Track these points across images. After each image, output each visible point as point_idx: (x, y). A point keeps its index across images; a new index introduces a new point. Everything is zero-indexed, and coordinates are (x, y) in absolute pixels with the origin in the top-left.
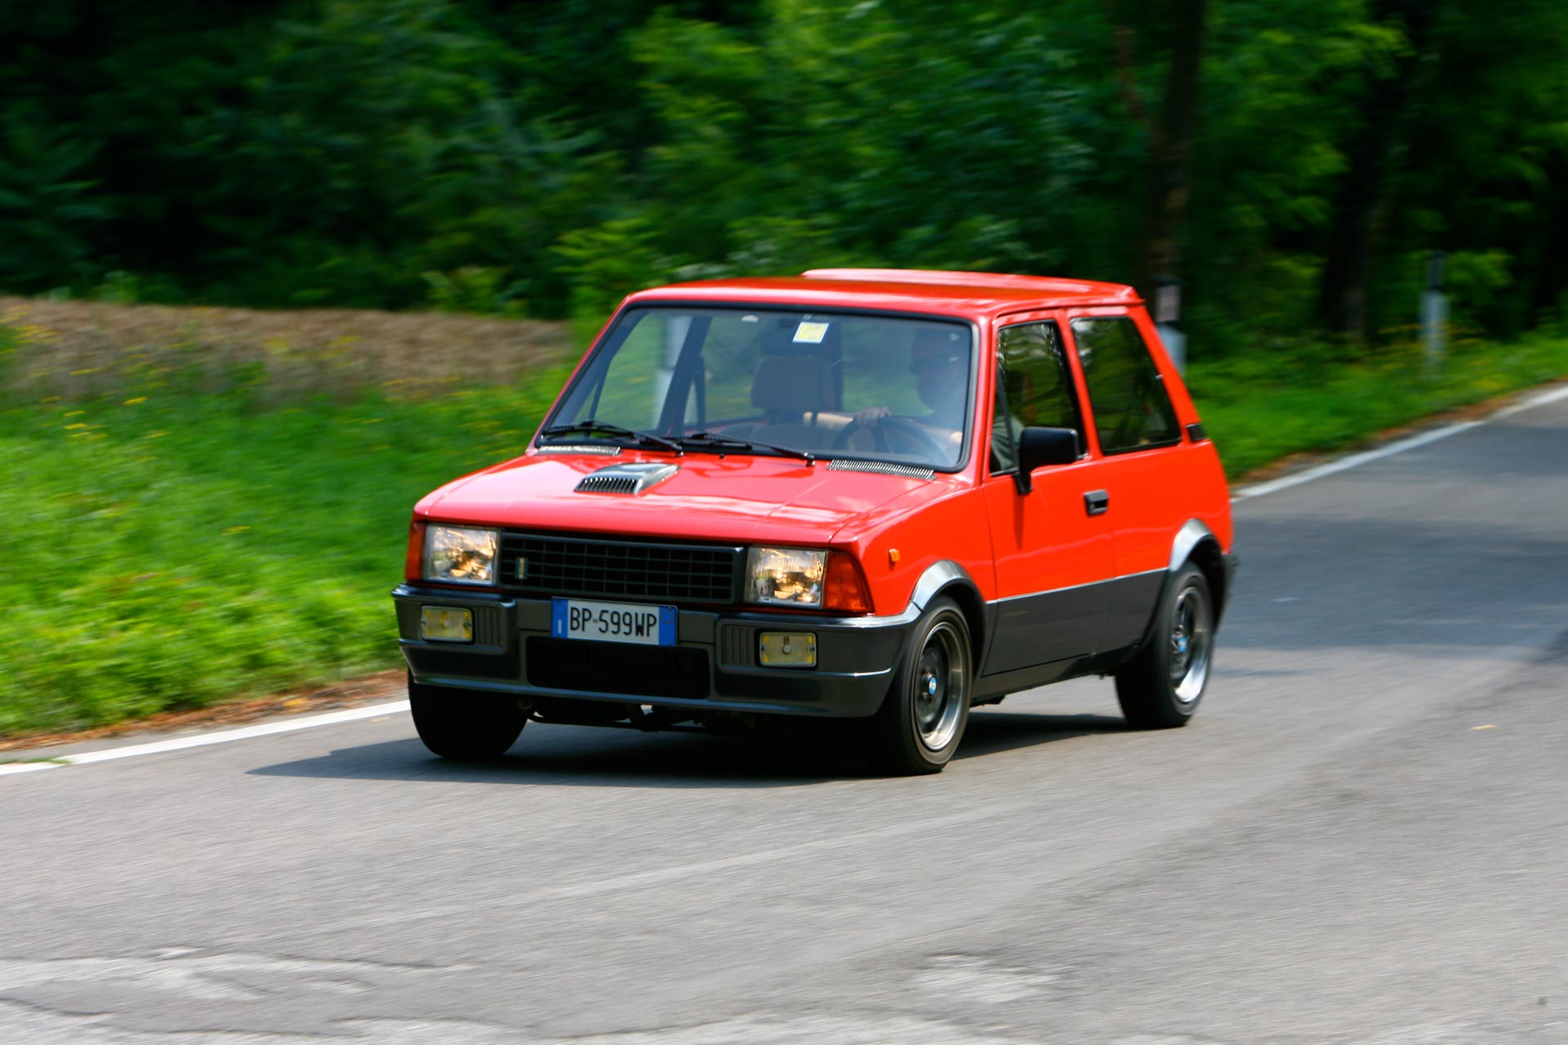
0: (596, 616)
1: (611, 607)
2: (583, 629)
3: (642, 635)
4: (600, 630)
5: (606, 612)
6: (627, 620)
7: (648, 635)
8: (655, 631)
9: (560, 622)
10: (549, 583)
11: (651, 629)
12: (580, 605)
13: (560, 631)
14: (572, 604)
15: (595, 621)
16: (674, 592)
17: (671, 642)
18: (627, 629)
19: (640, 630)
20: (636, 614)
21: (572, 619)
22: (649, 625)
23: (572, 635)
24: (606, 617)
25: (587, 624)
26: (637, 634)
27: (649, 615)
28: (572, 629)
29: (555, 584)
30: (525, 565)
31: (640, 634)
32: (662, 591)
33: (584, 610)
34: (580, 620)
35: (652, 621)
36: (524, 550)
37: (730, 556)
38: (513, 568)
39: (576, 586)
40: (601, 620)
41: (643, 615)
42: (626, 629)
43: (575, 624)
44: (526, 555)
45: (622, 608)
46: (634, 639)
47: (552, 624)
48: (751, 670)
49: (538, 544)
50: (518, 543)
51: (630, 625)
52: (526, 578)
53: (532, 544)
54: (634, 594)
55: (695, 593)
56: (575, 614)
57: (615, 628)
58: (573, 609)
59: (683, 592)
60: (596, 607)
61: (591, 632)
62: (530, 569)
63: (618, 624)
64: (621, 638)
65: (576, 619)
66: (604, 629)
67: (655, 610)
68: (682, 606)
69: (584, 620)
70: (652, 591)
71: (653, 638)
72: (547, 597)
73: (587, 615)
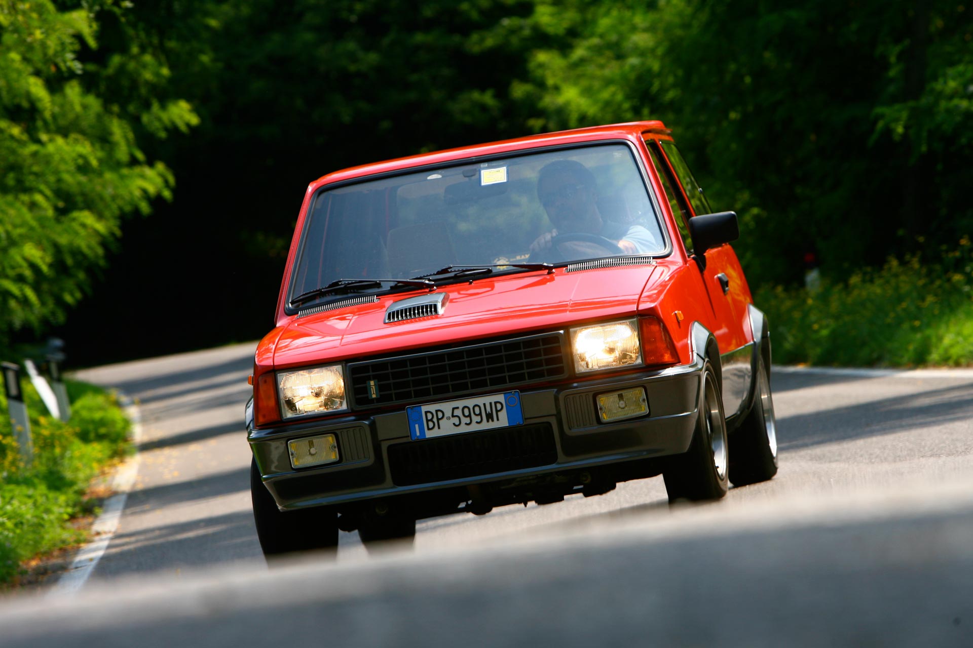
0: (448, 413)
1: (460, 403)
2: (439, 428)
3: (493, 420)
4: (454, 424)
5: (458, 408)
6: (477, 410)
7: (498, 419)
8: (503, 415)
9: (417, 426)
10: (399, 396)
11: (499, 413)
12: (433, 408)
13: (418, 434)
14: (424, 408)
15: (448, 418)
16: (513, 379)
17: (519, 421)
18: (479, 419)
19: (490, 417)
20: (484, 404)
21: (428, 421)
22: (497, 411)
23: (429, 434)
24: (458, 412)
25: (441, 422)
26: (488, 421)
27: (496, 403)
28: (429, 429)
29: (407, 395)
30: (375, 385)
31: (490, 420)
32: (502, 381)
33: (437, 411)
34: (435, 420)
35: (499, 407)
36: (371, 373)
37: (556, 338)
38: (366, 390)
39: (426, 393)
40: (453, 416)
41: (491, 404)
42: (476, 419)
43: (431, 425)
44: (374, 378)
45: (470, 402)
46: (486, 426)
47: (411, 430)
48: (595, 429)
49: (383, 366)
50: (365, 368)
51: (480, 414)
52: (379, 397)
53: (376, 367)
54: (479, 387)
55: (532, 376)
56: (430, 416)
57: (468, 420)
58: (426, 413)
59: (521, 377)
60: (446, 407)
61: (447, 428)
62: (380, 388)
63: (470, 416)
64: (474, 428)
65: (431, 420)
66: (457, 423)
67: (500, 398)
68: (523, 389)
69: (438, 419)
70: (494, 382)
71: (502, 421)
72: (401, 408)
73: (440, 415)
